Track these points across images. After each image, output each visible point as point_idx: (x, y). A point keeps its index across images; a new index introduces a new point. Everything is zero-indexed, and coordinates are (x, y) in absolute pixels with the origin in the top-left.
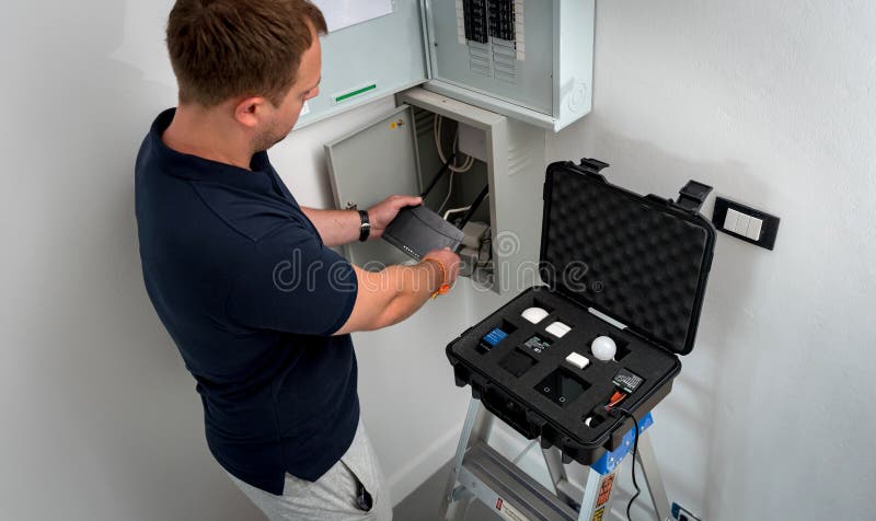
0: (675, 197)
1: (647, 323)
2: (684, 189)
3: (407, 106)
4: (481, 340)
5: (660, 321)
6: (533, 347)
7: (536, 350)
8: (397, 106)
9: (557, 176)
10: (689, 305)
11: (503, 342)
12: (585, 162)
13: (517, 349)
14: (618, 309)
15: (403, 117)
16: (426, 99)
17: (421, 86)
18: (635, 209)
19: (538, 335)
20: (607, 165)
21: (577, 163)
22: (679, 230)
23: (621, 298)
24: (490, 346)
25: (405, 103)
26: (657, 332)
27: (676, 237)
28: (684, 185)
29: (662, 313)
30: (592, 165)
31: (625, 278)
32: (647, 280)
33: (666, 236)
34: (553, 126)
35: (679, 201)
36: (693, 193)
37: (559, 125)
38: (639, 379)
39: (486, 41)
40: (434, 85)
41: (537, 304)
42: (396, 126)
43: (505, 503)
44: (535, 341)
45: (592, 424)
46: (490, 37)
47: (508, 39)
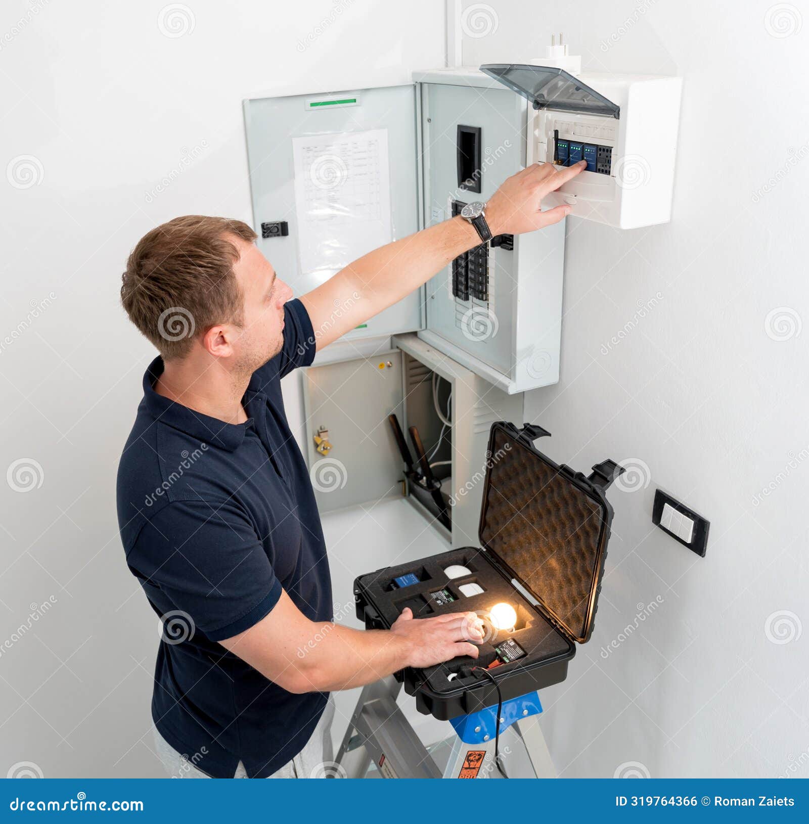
0: (588, 473)
1: (555, 605)
2: (597, 467)
3: (398, 351)
4: (393, 582)
6: (437, 599)
7: (439, 602)
8: (392, 348)
11: (412, 588)
12: (527, 428)
13: (421, 597)
15: (394, 360)
16: (414, 348)
17: (415, 334)
19: (447, 589)
20: (550, 435)
21: (520, 427)
24: (397, 586)
25: (398, 347)
28: (599, 462)
30: (533, 431)
33: (571, 510)
34: (508, 387)
35: (592, 477)
36: (605, 471)
37: (512, 390)
38: (521, 652)
39: (467, 299)
40: (424, 334)
41: (465, 563)
42: (385, 367)
43: (386, 760)
44: (443, 594)
45: (454, 679)
46: (470, 297)
47: (482, 299)
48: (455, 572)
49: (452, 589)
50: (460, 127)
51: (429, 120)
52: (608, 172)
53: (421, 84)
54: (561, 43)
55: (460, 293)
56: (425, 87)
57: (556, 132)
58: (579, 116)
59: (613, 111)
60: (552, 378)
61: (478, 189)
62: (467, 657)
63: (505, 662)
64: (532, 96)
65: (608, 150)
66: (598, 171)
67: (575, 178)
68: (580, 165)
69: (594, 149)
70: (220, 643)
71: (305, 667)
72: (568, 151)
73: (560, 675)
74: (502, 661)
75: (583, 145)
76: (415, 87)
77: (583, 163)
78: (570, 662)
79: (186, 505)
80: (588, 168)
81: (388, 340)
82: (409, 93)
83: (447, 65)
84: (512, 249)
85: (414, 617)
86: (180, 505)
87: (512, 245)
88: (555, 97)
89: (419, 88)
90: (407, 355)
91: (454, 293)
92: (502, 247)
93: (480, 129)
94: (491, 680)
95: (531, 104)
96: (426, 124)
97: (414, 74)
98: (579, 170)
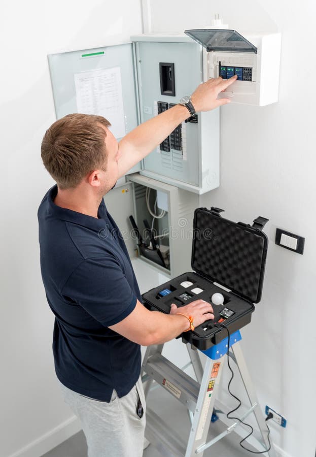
0: (251, 224)
1: (241, 289)
2: (256, 220)
3: (130, 182)
4: (159, 294)
5: (246, 286)
6: (184, 298)
8: (126, 182)
9: (199, 215)
10: (258, 276)
11: (169, 295)
12: (212, 209)
13: (176, 298)
14: (227, 282)
15: (129, 188)
16: (139, 180)
17: (138, 173)
18: (233, 230)
19: (186, 293)
20: (224, 211)
21: (210, 209)
22: (252, 239)
23: (229, 276)
24: (162, 296)
25: (130, 181)
26: (244, 292)
27: (251, 242)
28: (256, 218)
29: (247, 282)
30: (216, 211)
31: (230, 265)
32: (239, 266)
33: (247, 242)
34: (199, 191)
35: (253, 226)
36: (260, 222)
37: (201, 193)
38: (232, 312)
39: (169, 151)
40: (143, 172)
41: (188, 280)
42: (125, 191)
43: (167, 381)
44: (185, 295)
45: (206, 330)
46: (171, 150)
47: (179, 150)
48: (186, 285)
49: (188, 292)
50: (160, 63)
51: (140, 61)
52: (251, 80)
53: (135, 42)
54: (218, 18)
55: (165, 149)
56: (137, 43)
57: (220, 62)
58: (233, 54)
59: (254, 50)
60: (216, 185)
61: (174, 95)
62: (210, 320)
63: (226, 319)
64: (205, 44)
65: (251, 69)
66: (243, 80)
67: (233, 83)
68: (234, 77)
69: (241, 69)
70: (110, 327)
71: (151, 332)
72: (226, 72)
73: (248, 321)
74: (224, 318)
75: (234, 68)
76: (132, 44)
77: (236, 76)
78: (252, 313)
79: (93, 260)
80: (238, 79)
81: (124, 178)
82: (129, 47)
83: (143, 33)
84: (197, 122)
85: (178, 307)
86: (90, 260)
87: (197, 120)
88: (216, 45)
89: (134, 44)
90: (135, 183)
91: (161, 149)
92: (191, 122)
93: (173, 64)
94: (224, 327)
95: (205, 49)
96: (139, 63)
97: (131, 37)
98: (235, 79)
